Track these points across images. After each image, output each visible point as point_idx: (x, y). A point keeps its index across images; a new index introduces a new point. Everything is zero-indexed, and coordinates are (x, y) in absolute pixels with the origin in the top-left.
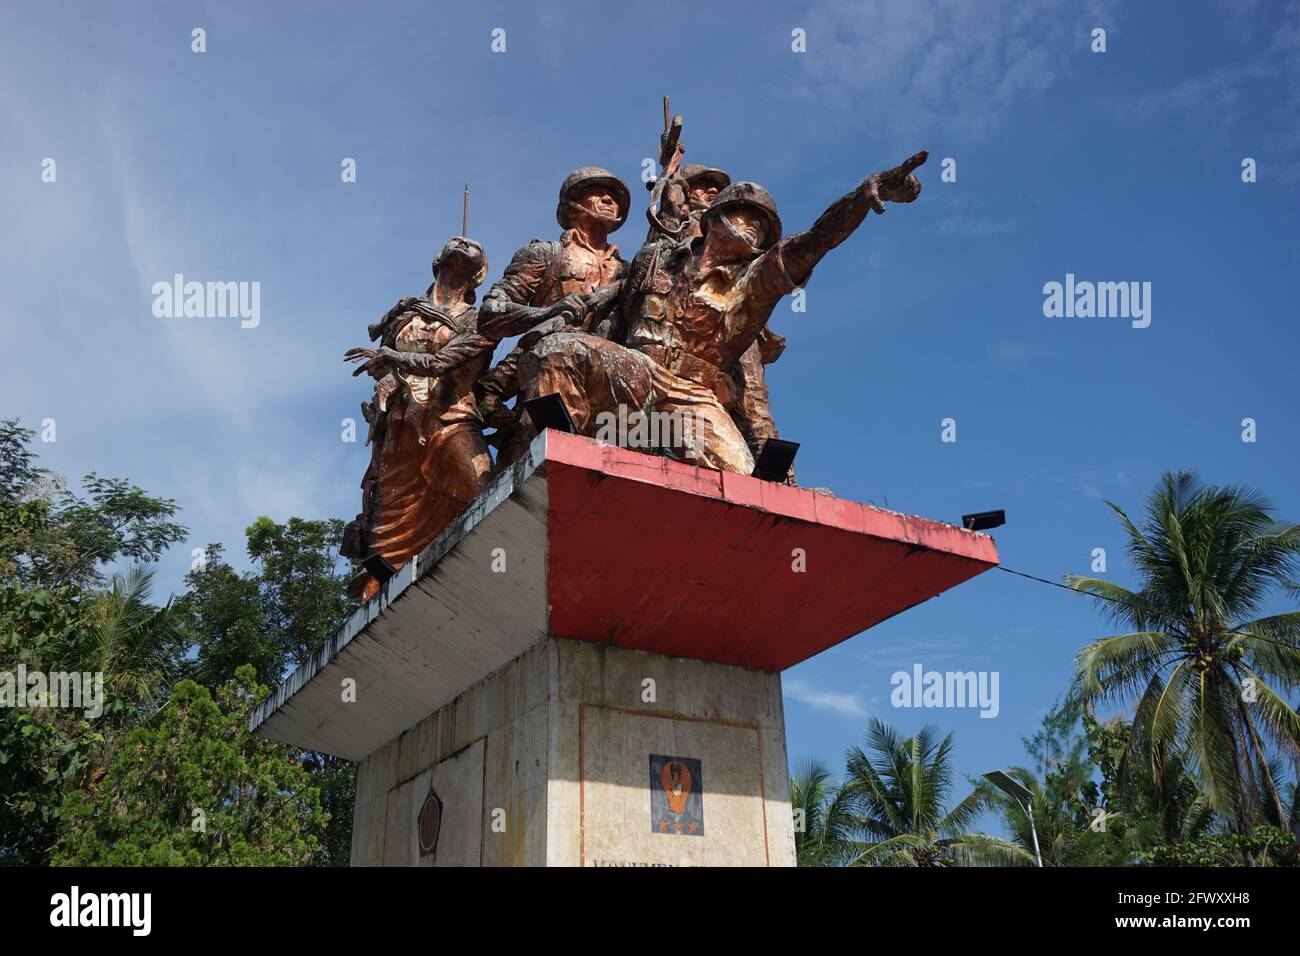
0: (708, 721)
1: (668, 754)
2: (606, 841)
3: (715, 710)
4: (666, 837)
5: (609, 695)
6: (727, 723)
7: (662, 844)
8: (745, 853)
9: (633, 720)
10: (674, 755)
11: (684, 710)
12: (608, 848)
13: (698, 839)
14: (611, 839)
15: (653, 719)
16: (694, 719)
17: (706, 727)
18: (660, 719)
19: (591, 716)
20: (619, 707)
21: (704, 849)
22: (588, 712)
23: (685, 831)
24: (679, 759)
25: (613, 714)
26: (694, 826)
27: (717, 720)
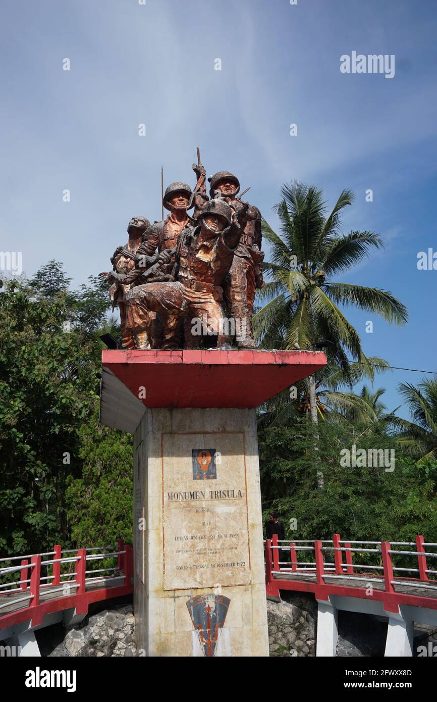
0: (219, 433)
1: (200, 448)
2: (173, 485)
3: (223, 428)
4: (199, 481)
5: (175, 428)
6: (229, 433)
7: (197, 484)
8: (235, 484)
9: (185, 437)
10: (204, 449)
11: (209, 429)
12: (174, 487)
13: (214, 481)
14: (175, 484)
15: (193, 435)
16: (214, 433)
17: (219, 435)
18: (197, 435)
19: (166, 438)
20: (179, 432)
21: (216, 484)
22: (165, 436)
23: (208, 478)
24: (205, 450)
25: (176, 436)
26: (212, 476)
27: (224, 431)
